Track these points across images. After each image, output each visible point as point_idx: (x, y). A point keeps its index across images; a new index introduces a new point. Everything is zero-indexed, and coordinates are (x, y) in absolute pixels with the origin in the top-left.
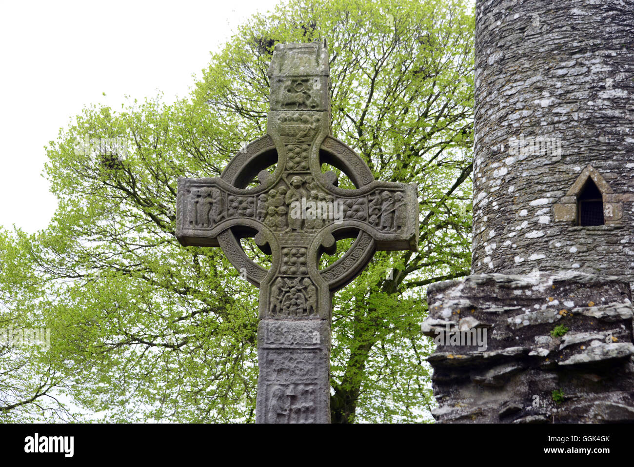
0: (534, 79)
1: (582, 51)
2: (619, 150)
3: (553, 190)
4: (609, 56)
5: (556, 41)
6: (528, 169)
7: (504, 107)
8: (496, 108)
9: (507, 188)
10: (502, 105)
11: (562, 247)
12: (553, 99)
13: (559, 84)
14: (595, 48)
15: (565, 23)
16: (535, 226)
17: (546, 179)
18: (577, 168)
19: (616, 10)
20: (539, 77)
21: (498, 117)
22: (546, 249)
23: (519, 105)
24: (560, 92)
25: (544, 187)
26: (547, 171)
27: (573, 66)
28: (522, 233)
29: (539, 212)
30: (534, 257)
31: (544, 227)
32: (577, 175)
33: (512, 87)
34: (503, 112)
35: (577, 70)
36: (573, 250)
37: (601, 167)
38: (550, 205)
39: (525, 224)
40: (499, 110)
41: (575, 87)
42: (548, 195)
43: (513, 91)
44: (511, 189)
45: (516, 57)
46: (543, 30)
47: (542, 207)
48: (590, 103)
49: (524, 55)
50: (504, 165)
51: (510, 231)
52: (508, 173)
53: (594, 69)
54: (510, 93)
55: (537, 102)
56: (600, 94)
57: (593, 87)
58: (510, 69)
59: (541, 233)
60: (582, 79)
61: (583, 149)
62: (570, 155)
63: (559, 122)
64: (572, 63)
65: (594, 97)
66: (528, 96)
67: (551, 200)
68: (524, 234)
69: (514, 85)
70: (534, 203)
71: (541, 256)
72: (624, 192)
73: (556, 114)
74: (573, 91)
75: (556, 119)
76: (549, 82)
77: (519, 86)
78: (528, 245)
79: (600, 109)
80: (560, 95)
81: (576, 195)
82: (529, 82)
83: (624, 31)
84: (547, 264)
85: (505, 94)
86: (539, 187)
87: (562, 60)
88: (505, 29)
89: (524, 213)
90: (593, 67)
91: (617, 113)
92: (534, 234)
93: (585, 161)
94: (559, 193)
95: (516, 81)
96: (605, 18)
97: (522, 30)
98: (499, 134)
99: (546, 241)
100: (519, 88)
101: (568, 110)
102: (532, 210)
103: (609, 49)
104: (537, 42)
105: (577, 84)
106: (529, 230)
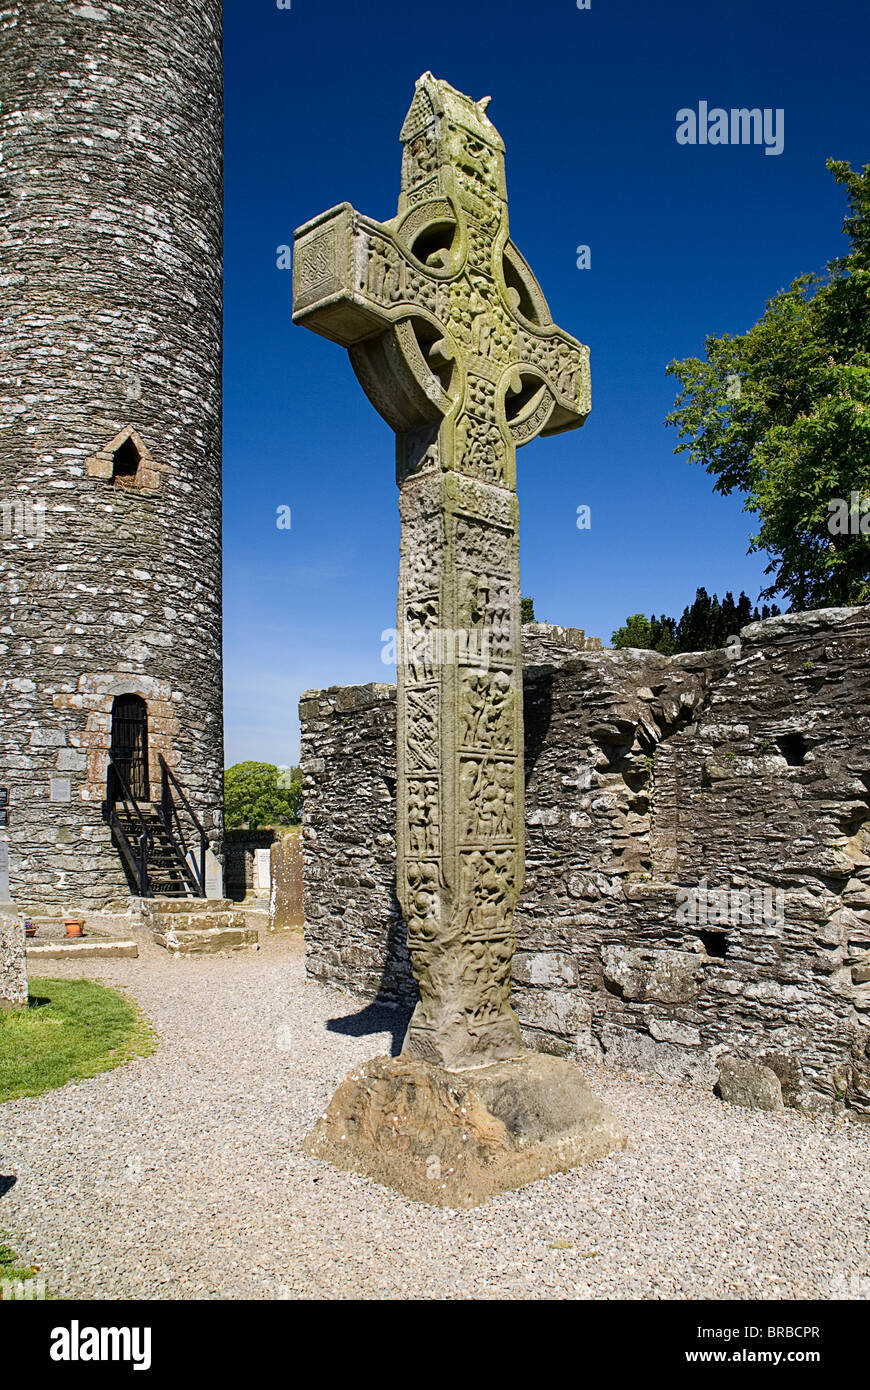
0: (70, 317)
1: (128, 304)
2: (159, 419)
3: (87, 442)
4: (155, 320)
5: (101, 285)
6: (56, 413)
7: (23, 338)
8: (11, 337)
9: (25, 428)
10: (20, 335)
11: (96, 505)
12: (92, 345)
13: (100, 332)
14: (142, 306)
15: (111, 268)
16: (63, 475)
17: (79, 429)
18: (117, 426)
19: (165, 275)
20: (77, 318)
21: (13, 347)
22: (75, 502)
23: (47, 340)
24: (101, 340)
25: (77, 437)
26: (82, 420)
27: (118, 318)
28: (46, 480)
29: (69, 462)
30: (61, 508)
31: (75, 479)
32: (118, 432)
33: (38, 318)
34: (23, 343)
35: (122, 323)
36: (109, 509)
37: (141, 431)
38: (83, 458)
39: (49, 471)
40: (14, 339)
41: (119, 340)
42: (82, 446)
43: (39, 323)
44: (31, 430)
45: (44, 287)
46: (84, 267)
47: (74, 457)
48: (134, 362)
49: (57, 288)
50: (21, 401)
51: (28, 476)
52: (26, 412)
53: (140, 328)
54: (34, 324)
55: (72, 343)
56: (145, 355)
57: (138, 347)
58: (35, 298)
59: (70, 485)
60: (126, 334)
61: (124, 407)
62: (109, 410)
63: (100, 372)
64: (118, 314)
65: (138, 357)
66: (60, 333)
67: (86, 452)
68: (47, 481)
69: (41, 317)
70: (61, 451)
71: (70, 509)
72: (163, 463)
73: (96, 363)
74: (116, 344)
75: (96, 368)
76: (88, 327)
77: (48, 319)
78: (53, 495)
79: (144, 371)
80: (102, 343)
81: (114, 453)
82: (61, 319)
83: (171, 299)
84: (78, 519)
85: (27, 323)
86: (70, 435)
87: (105, 307)
88: (29, 251)
89: (49, 459)
90: (139, 325)
91: (160, 381)
92: (62, 484)
93: (125, 420)
94: (95, 447)
95: (43, 313)
96: (155, 279)
97: (56, 259)
98: (15, 366)
99: (77, 495)
100: (48, 322)
101: (110, 362)
102: (59, 458)
103: (155, 312)
104: (76, 278)
105: (121, 337)
106: (55, 478)
